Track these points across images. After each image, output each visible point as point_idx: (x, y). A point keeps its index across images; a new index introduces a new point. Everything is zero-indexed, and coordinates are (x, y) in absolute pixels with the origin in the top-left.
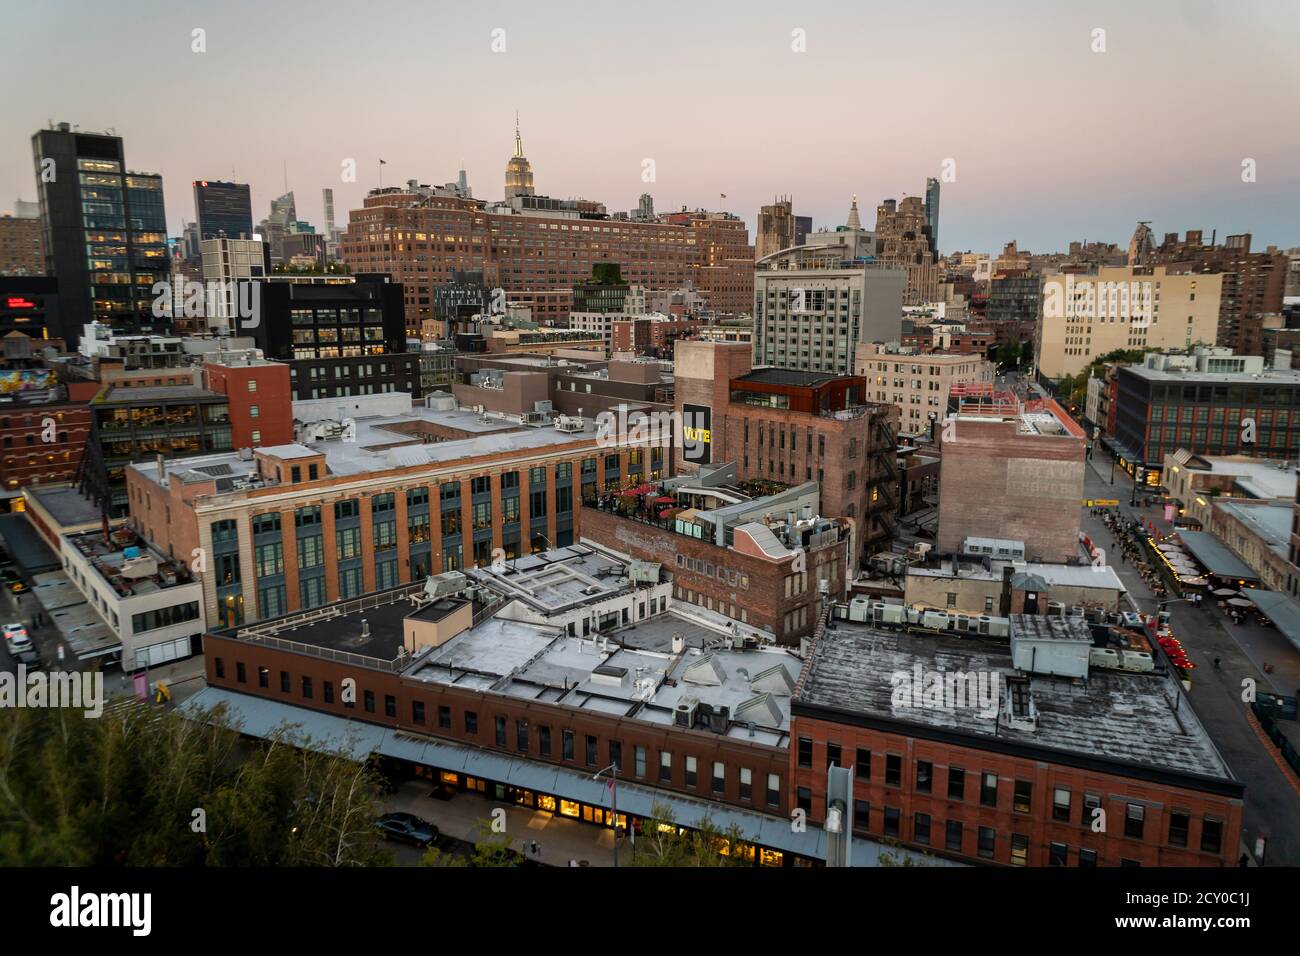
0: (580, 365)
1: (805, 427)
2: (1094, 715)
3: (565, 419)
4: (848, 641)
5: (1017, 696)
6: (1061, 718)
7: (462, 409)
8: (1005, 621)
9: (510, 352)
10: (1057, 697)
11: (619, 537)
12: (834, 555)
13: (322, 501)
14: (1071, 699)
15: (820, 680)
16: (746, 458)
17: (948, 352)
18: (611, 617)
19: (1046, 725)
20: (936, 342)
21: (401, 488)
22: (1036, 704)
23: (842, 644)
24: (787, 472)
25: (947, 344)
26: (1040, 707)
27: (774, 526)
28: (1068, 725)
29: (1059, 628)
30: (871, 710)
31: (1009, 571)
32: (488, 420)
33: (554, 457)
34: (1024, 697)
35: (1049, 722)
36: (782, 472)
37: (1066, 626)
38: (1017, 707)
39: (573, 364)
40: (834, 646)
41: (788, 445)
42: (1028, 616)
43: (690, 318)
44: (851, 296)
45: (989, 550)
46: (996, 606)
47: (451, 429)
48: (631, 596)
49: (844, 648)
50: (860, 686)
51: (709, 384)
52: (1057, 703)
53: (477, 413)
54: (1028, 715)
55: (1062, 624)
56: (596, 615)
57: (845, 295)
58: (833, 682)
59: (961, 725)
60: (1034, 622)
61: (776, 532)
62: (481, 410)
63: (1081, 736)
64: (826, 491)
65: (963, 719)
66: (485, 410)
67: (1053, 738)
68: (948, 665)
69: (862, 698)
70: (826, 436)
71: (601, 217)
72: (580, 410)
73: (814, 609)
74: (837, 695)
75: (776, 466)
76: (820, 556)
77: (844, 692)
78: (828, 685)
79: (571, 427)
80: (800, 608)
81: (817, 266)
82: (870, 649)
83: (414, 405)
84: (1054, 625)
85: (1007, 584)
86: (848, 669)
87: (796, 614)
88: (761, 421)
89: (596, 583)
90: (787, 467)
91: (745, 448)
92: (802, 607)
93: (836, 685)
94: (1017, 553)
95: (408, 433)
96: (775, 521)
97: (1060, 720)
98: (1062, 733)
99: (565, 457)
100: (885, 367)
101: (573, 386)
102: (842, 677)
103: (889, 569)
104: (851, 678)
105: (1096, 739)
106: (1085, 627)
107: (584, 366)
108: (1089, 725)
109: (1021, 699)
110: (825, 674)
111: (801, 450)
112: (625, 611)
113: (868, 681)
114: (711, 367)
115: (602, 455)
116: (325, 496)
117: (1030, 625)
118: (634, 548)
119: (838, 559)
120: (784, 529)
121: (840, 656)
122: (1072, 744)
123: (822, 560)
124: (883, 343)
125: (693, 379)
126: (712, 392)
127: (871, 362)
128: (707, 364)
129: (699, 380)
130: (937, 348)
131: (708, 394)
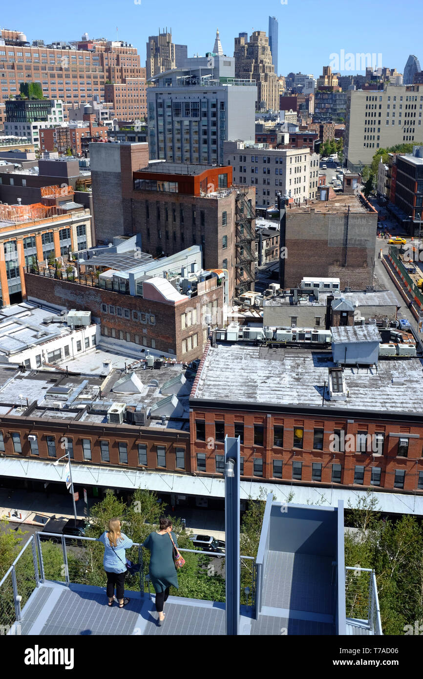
0: (16, 164)
1: (190, 205)
2: (382, 386)
4: (226, 355)
5: (335, 380)
6: (362, 390)
8: (328, 332)
10: (360, 378)
11: (57, 294)
12: (214, 297)
14: (368, 378)
15: (209, 383)
16: (148, 230)
17: (288, 147)
18: (57, 353)
19: (353, 396)
20: (279, 140)
22: (348, 383)
23: (222, 358)
25: (287, 141)
26: (350, 385)
27: (171, 278)
28: (366, 394)
29: (361, 333)
30: (243, 399)
31: (330, 300)
34: (340, 379)
35: (355, 394)
36: (175, 238)
37: (365, 332)
38: (336, 387)
40: (217, 359)
41: (178, 219)
42: (343, 328)
44: (219, 106)
45: (317, 285)
46: (323, 323)
48: (70, 336)
49: (223, 360)
50: (235, 384)
51: (117, 175)
52: (360, 382)
54: (342, 391)
55: (363, 331)
56: (45, 352)
57: (214, 106)
58: (217, 383)
59: (301, 402)
60: (346, 331)
61: (174, 283)
63: (374, 400)
64: (207, 251)
65: (302, 398)
67: (357, 404)
68: (293, 364)
69: (237, 391)
70: (205, 211)
71: (23, 43)
72: (19, 199)
73: (202, 335)
74: (220, 391)
75: (171, 235)
76: (205, 298)
77: (225, 389)
78: (214, 385)
80: (192, 336)
82: (241, 359)
84: (358, 332)
85: (329, 308)
86: (227, 374)
87: (189, 340)
88: (158, 202)
89: (43, 328)
90: (178, 236)
91: (147, 222)
92: (194, 334)
93: (219, 385)
94: (336, 286)
96: (172, 274)
97: (361, 392)
98: (362, 400)
100: (245, 158)
101: (12, 181)
102: (223, 379)
103: (252, 304)
104: (229, 380)
105: (382, 401)
106: (377, 331)
108: (378, 393)
109: (338, 382)
110: (212, 379)
111: (188, 223)
112: (67, 348)
113: (241, 380)
114: (118, 163)
117: (343, 333)
118: (69, 302)
119: (217, 300)
120: (178, 279)
121: (222, 365)
122: (368, 406)
123: (206, 300)
124: (243, 142)
125: (106, 172)
126: (121, 182)
127: (235, 155)
128: (115, 160)
129: (111, 173)
130: (280, 144)
131: (117, 183)
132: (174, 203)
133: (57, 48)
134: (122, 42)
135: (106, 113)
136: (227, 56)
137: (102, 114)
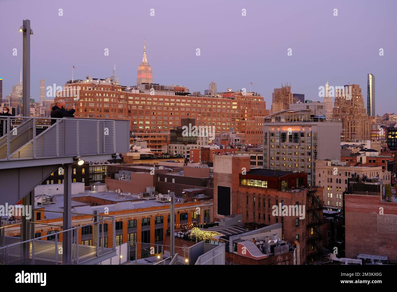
0: (170, 169)
3: (161, 196)
7: (110, 191)
9: (135, 163)
12: (287, 258)
13: (42, 231)
16: (247, 212)
17: (365, 165)
20: (358, 160)
21: (79, 225)
24: (267, 219)
25: (364, 161)
27: (258, 243)
32: (122, 196)
33: (154, 213)
36: (264, 218)
39: (166, 168)
41: (267, 205)
43: (232, 147)
44: (313, 136)
45: (369, 260)
47: (104, 200)
51: (229, 176)
53: (117, 193)
61: (258, 246)
62: (119, 192)
64: (285, 228)
66: (121, 192)
70: (285, 200)
71: (187, 94)
72: (169, 191)
75: (262, 216)
76: (280, 258)
79: (164, 199)
81: (295, 121)
83: (86, 189)
88: (254, 194)
90: (267, 216)
91: (247, 207)
95: (82, 202)
96: (259, 241)
99: (160, 213)
100: (332, 172)
101: (166, 179)
107: (172, 170)
114: (231, 168)
115: (178, 212)
116: (43, 228)
119: (289, 260)
120: (262, 244)
123: (280, 260)
124: (330, 160)
125: (222, 174)
126: (231, 180)
127: (324, 170)
128: (228, 166)
129: (225, 174)
130: (359, 163)
131: (229, 181)
132: (265, 195)
133: (209, 97)
134: (254, 93)
135: (238, 140)
136: (320, 102)
137: (236, 140)
